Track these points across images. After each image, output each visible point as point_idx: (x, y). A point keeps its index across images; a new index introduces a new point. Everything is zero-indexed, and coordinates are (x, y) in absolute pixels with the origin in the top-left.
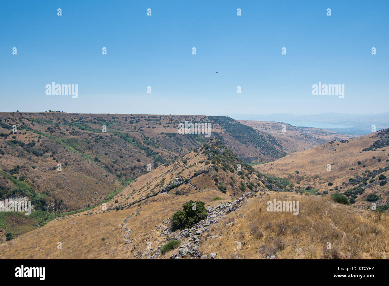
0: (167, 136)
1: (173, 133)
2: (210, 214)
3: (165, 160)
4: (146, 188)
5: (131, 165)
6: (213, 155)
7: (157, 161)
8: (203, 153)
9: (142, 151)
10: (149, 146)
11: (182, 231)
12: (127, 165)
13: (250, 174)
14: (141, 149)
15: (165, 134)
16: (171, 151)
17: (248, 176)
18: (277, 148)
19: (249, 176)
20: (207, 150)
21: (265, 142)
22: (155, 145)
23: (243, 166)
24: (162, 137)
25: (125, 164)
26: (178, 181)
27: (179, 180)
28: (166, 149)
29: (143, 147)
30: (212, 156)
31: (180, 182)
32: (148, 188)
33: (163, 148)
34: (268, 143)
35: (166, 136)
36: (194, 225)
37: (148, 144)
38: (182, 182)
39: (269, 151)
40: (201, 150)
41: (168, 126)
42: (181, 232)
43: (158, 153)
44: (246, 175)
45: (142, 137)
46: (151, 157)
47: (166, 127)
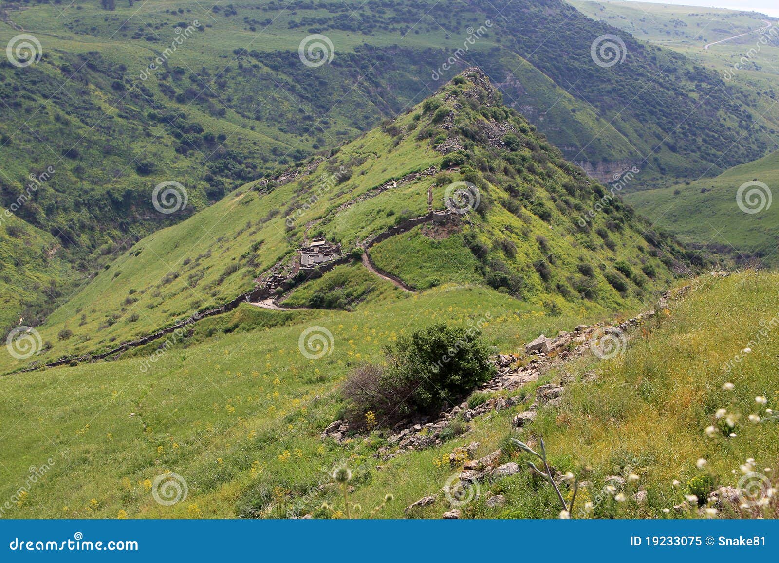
0: (260, 64)
1: (288, 52)
2: (507, 369)
3: (255, 167)
4: (183, 282)
5: (110, 186)
6: (466, 147)
7: (222, 171)
8: (421, 138)
9: (159, 130)
10: (184, 108)
11: (403, 432)
12: (97, 187)
13: (618, 228)
16: (281, 130)
17: (607, 237)
18: (728, 124)
19: (612, 236)
20: (440, 128)
21: (680, 98)
23: (590, 193)
24: (241, 67)
25: (87, 185)
26: (321, 255)
27: (322, 249)
28: (259, 118)
30: (460, 153)
31: (327, 258)
32: (193, 282)
33: (244, 116)
34: (694, 101)
36: (448, 412)
37: (182, 100)
38: (335, 257)
39: (695, 135)
40: (412, 128)
41: (267, 22)
42: (400, 436)
43: (222, 137)
44: (602, 234)
46: (193, 155)
47: (257, 23)
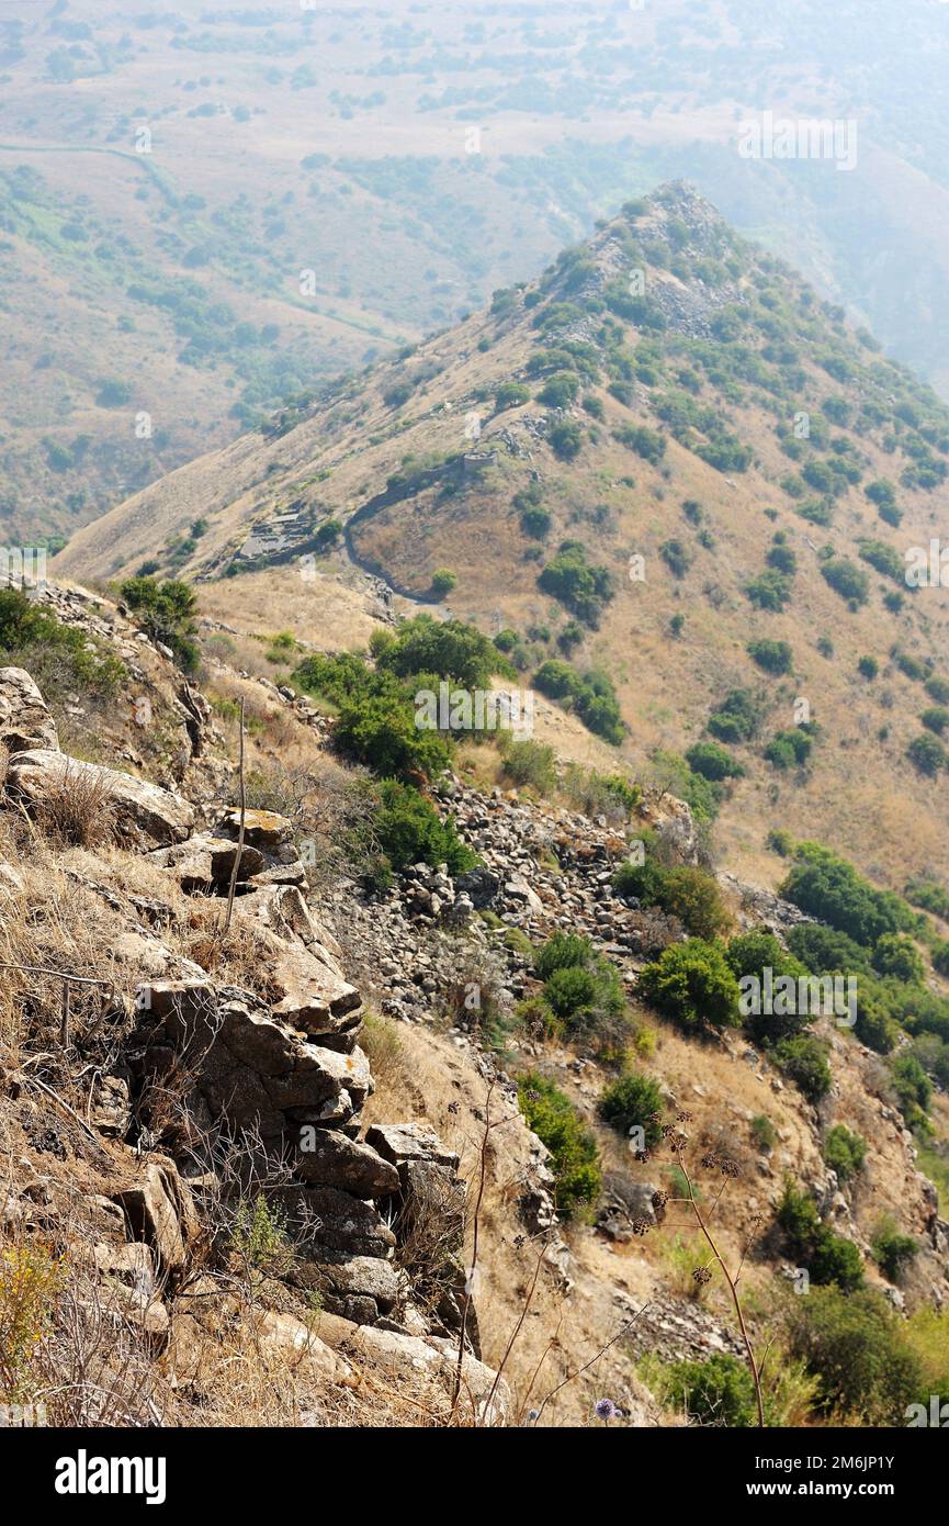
0: (354, 187)
1: (409, 158)
8: (533, 323)
9: (147, 320)
10: (200, 276)
14: (136, 293)
15: (345, 166)
16: (388, 315)
22: (259, 261)
24: (314, 192)
28: (344, 293)
29: (149, 285)
35: (345, 190)
37: (194, 259)
40: (532, 303)
41: (378, 99)
43: (271, 333)
45: (141, 196)
46: (212, 367)
47: (355, 102)
